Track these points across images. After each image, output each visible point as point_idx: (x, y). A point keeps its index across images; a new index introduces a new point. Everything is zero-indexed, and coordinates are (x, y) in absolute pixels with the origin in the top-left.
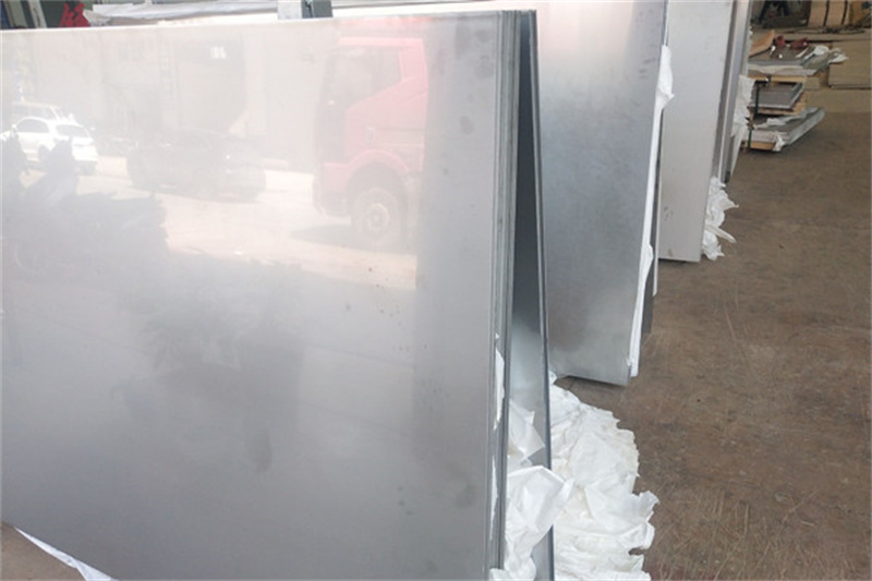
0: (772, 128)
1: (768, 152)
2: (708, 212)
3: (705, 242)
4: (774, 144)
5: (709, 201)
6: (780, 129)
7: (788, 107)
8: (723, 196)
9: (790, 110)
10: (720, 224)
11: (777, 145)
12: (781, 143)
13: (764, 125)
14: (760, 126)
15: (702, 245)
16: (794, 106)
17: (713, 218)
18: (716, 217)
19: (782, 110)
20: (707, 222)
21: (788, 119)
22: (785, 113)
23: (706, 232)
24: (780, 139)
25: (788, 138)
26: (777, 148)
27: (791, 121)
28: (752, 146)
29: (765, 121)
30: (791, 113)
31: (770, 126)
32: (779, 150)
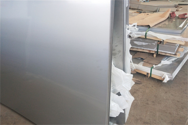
4: (164, 78)
12: (167, 79)
22: (172, 56)
25: (171, 76)
29: (160, 62)
30: (175, 56)
31: (163, 65)
32: (166, 82)
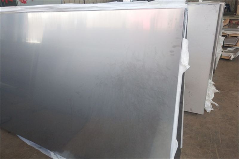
0: (229, 52)
1: (228, 60)
2: (207, 94)
3: (206, 106)
4: (230, 57)
5: (208, 89)
6: (232, 52)
7: (235, 44)
8: (214, 88)
9: (236, 45)
10: (212, 98)
11: (231, 58)
12: (232, 57)
13: (226, 51)
14: (225, 51)
15: (204, 106)
16: (237, 44)
17: (209, 97)
18: (210, 96)
19: (233, 45)
20: (207, 98)
21: (235, 48)
22: (233, 46)
23: (206, 101)
24: (232, 56)
25: (235, 55)
26: (231, 59)
27: (236, 49)
28: (222, 57)
29: (227, 49)
30: (236, 46)
31: (229, 51)
32: (232, 59)
